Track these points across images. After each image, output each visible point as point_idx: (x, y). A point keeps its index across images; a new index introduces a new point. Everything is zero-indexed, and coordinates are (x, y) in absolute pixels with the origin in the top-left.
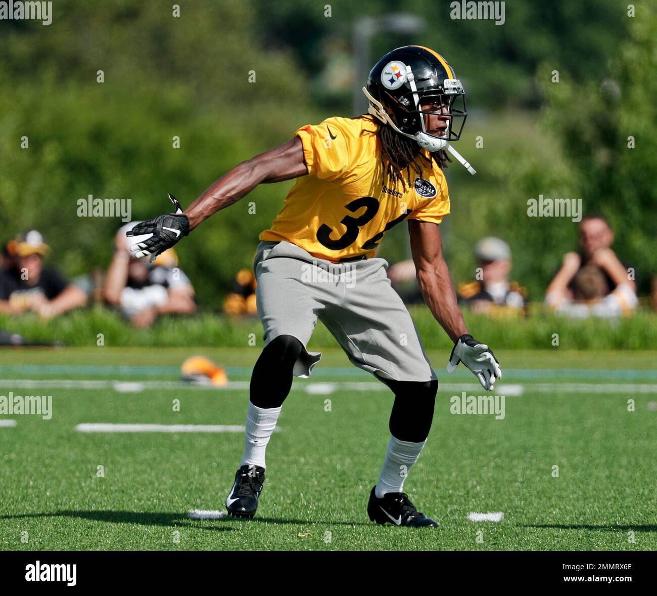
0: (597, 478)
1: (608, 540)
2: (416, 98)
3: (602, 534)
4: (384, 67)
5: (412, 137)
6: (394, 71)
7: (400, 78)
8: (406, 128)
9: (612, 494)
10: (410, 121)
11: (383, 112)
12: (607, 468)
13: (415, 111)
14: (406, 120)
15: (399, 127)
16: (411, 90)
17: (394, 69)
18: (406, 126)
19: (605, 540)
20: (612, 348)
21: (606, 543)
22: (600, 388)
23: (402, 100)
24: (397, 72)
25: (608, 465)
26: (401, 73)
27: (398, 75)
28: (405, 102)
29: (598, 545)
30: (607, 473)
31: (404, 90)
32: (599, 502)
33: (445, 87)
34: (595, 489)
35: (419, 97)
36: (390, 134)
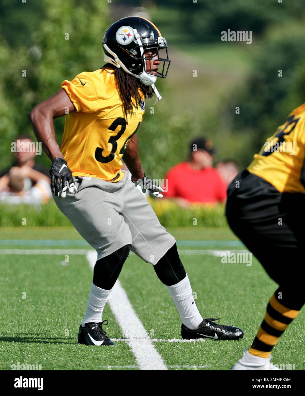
0: (27, 311)
1: (35, 353)
2: (142, 50)
3: (30, 350)
4: (117, 30)
5: (137, 76)
6: (125, 33)
7: (130, 37)
8: (134, 70)
9: (38, 322)
10: (137, 65)
11: (118, 60)
12: (34, 305)
13: (141, 58)
14: (134, 64)
15: (129, 70)
16: (138, 45)
17: (125, 31)
18: (134, 68)
19: (33, 353)
20: (37, 225)
21: (33, 355)
22: (28, 252)
23: (133, 51)
24: (127, 33)
25: (35, 303)
26: (130, 34)
27: (129, 35)
28: (135, 53)
29: (28, 357)
30: (34, 309)
31: (133, 45)
32: (28, 328)
33: (159, 42)
34: (26, 319)
35: (144, 49)
36: (123, 74)
